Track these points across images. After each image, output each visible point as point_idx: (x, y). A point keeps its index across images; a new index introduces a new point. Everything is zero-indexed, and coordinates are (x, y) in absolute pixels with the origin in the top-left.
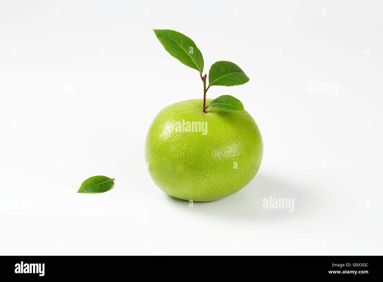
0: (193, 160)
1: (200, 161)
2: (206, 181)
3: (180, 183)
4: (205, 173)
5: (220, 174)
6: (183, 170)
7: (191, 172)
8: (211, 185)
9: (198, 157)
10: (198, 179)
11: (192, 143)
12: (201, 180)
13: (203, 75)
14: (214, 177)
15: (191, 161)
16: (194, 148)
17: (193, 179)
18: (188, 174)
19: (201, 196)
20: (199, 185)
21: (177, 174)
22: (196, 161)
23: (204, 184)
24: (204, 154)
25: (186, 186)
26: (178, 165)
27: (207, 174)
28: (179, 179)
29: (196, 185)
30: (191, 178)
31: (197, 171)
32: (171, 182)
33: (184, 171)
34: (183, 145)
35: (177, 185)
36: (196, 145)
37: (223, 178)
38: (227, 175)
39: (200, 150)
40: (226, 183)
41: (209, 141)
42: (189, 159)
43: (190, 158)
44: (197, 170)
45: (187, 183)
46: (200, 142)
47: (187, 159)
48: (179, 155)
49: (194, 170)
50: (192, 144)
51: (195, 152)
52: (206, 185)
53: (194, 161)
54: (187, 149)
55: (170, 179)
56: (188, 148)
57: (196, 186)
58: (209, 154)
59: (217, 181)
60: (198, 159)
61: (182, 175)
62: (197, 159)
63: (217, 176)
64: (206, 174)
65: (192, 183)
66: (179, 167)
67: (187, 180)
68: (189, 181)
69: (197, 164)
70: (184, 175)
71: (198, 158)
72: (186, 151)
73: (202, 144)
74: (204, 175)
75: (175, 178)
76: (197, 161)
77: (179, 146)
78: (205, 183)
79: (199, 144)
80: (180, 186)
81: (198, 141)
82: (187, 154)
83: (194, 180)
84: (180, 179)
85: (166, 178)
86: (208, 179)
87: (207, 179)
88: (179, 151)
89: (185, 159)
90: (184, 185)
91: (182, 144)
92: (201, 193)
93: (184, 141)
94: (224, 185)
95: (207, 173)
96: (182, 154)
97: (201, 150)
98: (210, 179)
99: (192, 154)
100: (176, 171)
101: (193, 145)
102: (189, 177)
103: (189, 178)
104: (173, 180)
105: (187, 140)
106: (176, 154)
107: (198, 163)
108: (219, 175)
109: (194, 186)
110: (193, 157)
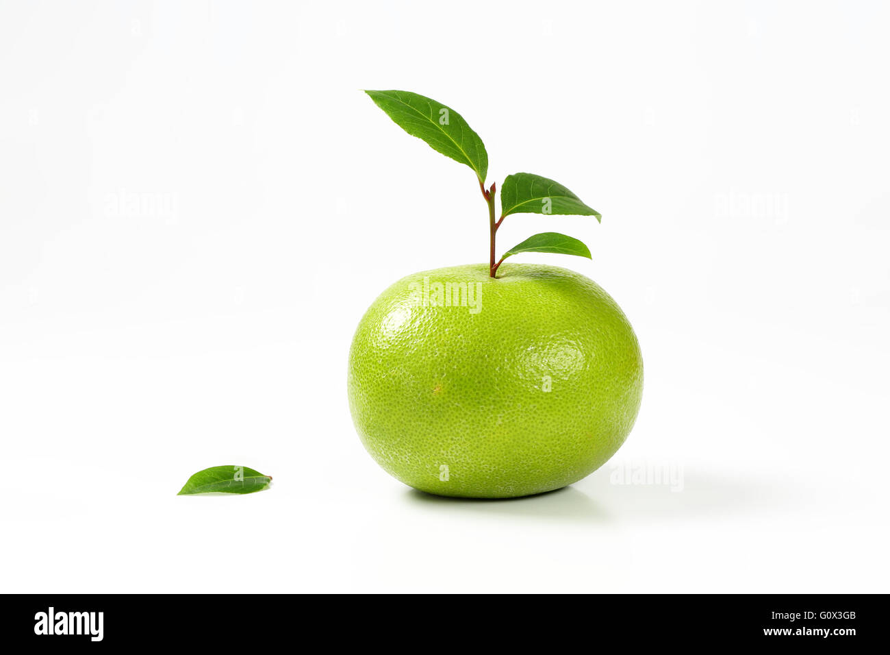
0: (468, 364)
1: (486, 367)
2: (503, 421)
3: (439, 432)
4: (500, 397)
5: (538, 402)
6: (445, 393)
7: (465, 396)
8: (516, 431)
9: (482, 358)
10: (482, 415)
11: (465, 326)
12: (491, 418)
13: (487, 187)
14: (524, 410)
15: (464, 367)
16: (470, 336)
17: (471, 416)
18: (456, 404)
19: (493, 469)
20: (486, 432)
21: (429, 406)
22: (476, 367)
23: (497, 428)
24: (495, 348)
25: (452, 439)
26: (432, 382)
27: (504, 399)
28: (433, 420)
29: (479, 433)
30: (466, 414)
31: (480, 393)
32: (414, 432)
33: (447, 395)
34: (442, 333)
35: (431, 438)
36: (474, 330)
37: (545, 413)
38: (554, 404)
39: (484, 340)
40: (553, 426)
41: (507, 319)
42: (459, 362)
43: (460, 360)
44: (479, 390)
45: (454, 428)
46: (484, 322)
47: (454, 364)
48: (432, 356)
49: (471, 390)
50: (464, 329)
51: (472, 345)
52: (502, 431)
53: (471, 368)
54: (451, 339)
55: (413, 424)
56: (456, 338)
57: (478, 435)
58: (508, 348)
59: (530, 419)
60: (482, 362)
61: (443, 408)
62: (478, 362)
63: (531, 407)
64: (502, 401)
65: (467, 428)
66: (434, 386)
67: (455, 420)
68: (460, 422)
69: (477, 375)
70: (448, 406)
71: (480, 360)
72: (451, 345)
73: (489, 326)
74: (499, 402)
75: (425, 418)
76: (479, 367)
77: (432, 336)
78: (500, 425)
79: (483, 326)
80: (438, 439)
81: (480, 321)
82: (453, 352)
83: (473, 418)
84: (436, 419)
85: (402, 423)
86: (509, 414)
87: (506, 413)
88: (432, 347)
89: (449, 364)
90: (449, 435)
91: (440, 331)
92: (490, 456)
93: (444, 324)
94: (549, 434)
95: (504, 397)
96: (440, 354)
97: (488, 340)
98: (514, 413)
99: (465, 350)
100: (426, 397)
101: (467, 330)
102: (461, 409)
103: (460, 414)
104: (420, 425)
105: (452, 321)
106: (426, 354)
107: (480, 373)
108: (534, 402)
109: (474, 435)
110: (469, 358)
